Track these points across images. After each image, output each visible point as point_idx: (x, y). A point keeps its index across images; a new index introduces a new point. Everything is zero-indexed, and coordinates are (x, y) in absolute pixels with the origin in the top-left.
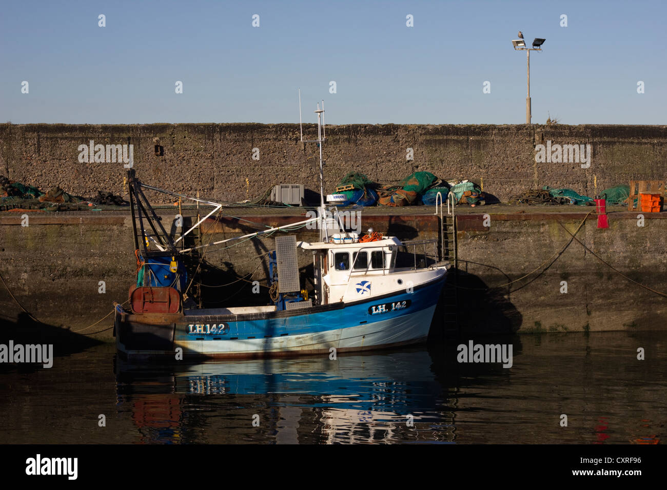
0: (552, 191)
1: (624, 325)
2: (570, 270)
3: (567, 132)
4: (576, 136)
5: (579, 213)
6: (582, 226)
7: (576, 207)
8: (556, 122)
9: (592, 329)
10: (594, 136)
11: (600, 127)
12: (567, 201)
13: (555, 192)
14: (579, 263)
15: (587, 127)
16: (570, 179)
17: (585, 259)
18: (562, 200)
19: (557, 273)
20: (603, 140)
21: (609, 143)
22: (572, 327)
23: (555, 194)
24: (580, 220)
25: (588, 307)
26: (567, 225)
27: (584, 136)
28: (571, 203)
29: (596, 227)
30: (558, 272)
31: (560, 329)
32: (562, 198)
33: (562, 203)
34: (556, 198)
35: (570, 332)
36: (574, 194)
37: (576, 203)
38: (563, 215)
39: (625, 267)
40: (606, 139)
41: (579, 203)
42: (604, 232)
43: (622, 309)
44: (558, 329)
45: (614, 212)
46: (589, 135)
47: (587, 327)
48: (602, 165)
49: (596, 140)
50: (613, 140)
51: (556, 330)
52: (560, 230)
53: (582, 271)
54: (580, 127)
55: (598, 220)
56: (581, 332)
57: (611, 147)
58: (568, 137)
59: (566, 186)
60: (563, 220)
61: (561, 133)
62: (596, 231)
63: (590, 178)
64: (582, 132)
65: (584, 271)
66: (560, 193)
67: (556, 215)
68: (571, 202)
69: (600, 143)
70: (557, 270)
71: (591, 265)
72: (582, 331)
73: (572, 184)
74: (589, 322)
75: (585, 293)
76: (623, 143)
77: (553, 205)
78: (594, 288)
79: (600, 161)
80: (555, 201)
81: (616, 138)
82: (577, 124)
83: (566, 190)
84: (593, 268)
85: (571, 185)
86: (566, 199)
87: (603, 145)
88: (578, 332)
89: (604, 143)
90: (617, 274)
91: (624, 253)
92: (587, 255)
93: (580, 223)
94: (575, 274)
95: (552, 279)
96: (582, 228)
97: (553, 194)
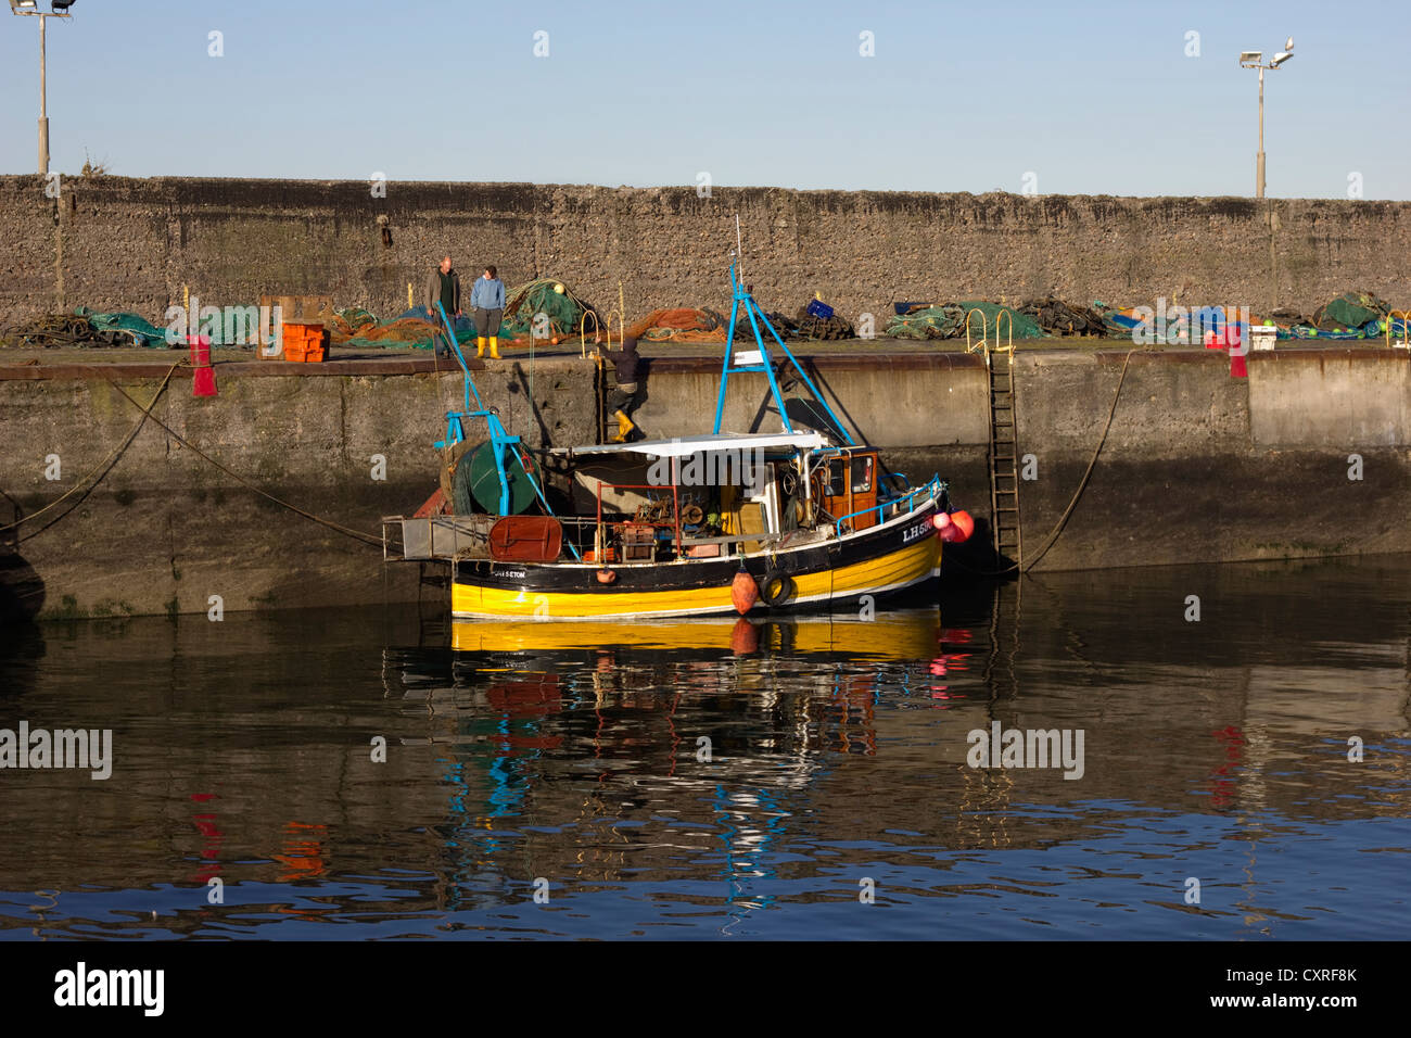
0: (96, 317)
1: (251, 599)
2: (137, 485)
3: (126, 192)
4: (145, 201)
5: (153, 364)
6: (161, 392)
7: (147, 351)
8: (102, 172)
9: (184, 608)
10: (183, 201)
11: (195, 183)
12: (128, 339)
13: (101, 319)
14: (154, 470)
15: (168, 182)
16: (133, 293)
17: (167, 462)
18: (117, 338)
19: (108, 492)
20: (201, 209)
21: (216, 217)
22: (142, 605)
23: (102, 323)
24: (157, 379)
25: (175, 562)
26: (129, 391)
27: (162, 202)
28: (137, 342)
29: (191, 392)
30: (111, 489)
31: (117, 610)
32: (117, 333)
33: (116, 343)
34: (104, 333)
35: (138, 616)
36: (142, 323)
37: (146, 343)
38: (122, 369)
39: (251, 477)
40: (208, 208)
41: (152, 343)
42: (208, 405)
43: (247, 564)
44: (113, 610)
45: (227, 362)
46: (173, 200)
47: (174, 605)
48: (200, 264)
49: (187, 209)
50: (222, 209)
51: (109, 612)
52: (114, 400)
53: (161, 488)
54: (151, 182)
55: (194, 378)
56: (161, 615)
57: (219, 224)
58: (128, 202)
59: (125, 308)
60: (119, 380)
61: (113, 193)
62: (189, 404)
63: (174, 290)
64: (158, 193)
65: (165, 487)
66: (113, 322)
67: (107, 368)
68: (135, 340)
69: (196, 216)
70: (108, 486)
71: (179, 474)
72: (163, 612)
73: (138, 303)
74: (180, 593)
75: (169, 533)
76: (244, 217)
77: (97, 346)
78: (188, 523)
79: (197, 255)
80: (100, 339)
81: (229, 207)
82: (146, 176)
83: (125, 316)
84: (184, 481)
85: (134, 305)
86: (126, 335)
87: (202, 220)
88: (156, 615)
89: (203, 216)
90: (235, 492)
91: (248, 447)
92: (171, 453)
93: (157, 384)
94: (147, 494)
95: (98, 504)
96: (162, 397)
97: (98, 325)
